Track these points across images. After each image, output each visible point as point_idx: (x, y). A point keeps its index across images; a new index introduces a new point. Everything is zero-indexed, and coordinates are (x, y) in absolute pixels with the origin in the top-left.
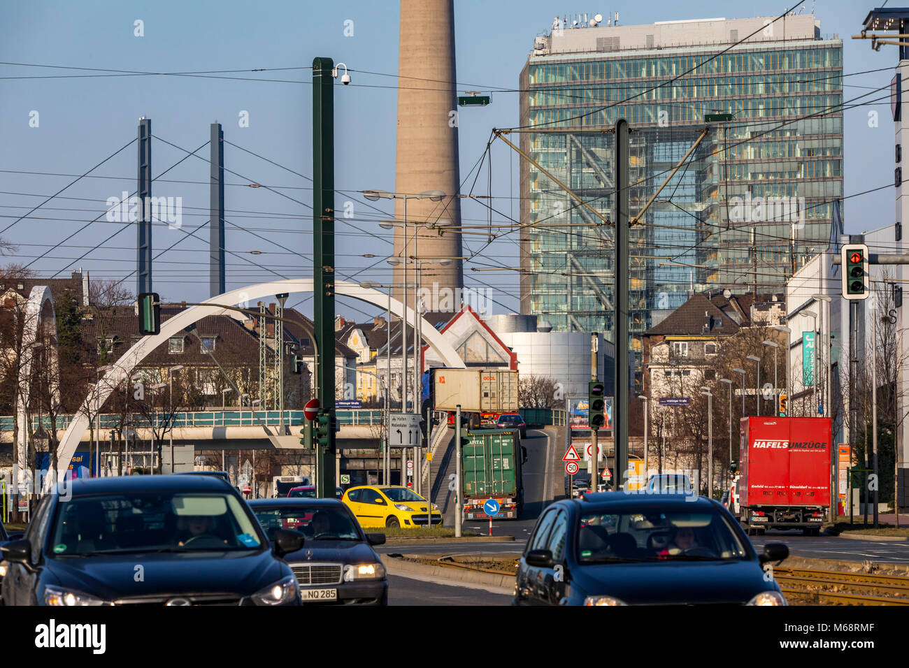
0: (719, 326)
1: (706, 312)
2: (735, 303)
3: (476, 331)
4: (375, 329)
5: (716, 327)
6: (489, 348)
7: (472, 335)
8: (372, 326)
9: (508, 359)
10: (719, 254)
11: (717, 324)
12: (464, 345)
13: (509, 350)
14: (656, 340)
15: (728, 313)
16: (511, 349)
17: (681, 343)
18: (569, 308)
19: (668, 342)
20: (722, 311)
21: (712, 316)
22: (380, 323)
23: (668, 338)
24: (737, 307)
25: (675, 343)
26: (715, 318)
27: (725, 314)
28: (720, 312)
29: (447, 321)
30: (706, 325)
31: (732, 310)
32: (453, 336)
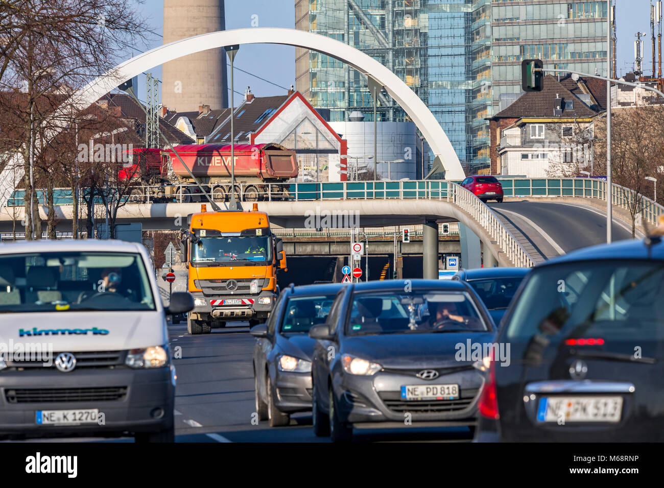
0: (570, 108)
1: (557, 95)
2: (583, 86)
3: (306, 117)
4: (200, 117)
5: (568, 110)
6: (319, 134)
7: (302, 121)
8: (197, 114)
9: (338, 146)
10: (492, 52)
11: (568, 106)
12: (294, 132)
13: (339, 136)
14: (506, 123)
15: (578, 95)
16: (341, 136)
17: (537, 125)
18: (347, 104)
19: (523, 125)
20: (574, 94)
21: (563, 99)
22: (205, 111)
23: (524, 120)
24: (585, 89)
25: (531, 125)
26: (566, 101)
27: (576, 96)
28: (571, 94)
29: (276, 108)
30: (558, 107)
31: (581, 93)
32: (284, 123)
